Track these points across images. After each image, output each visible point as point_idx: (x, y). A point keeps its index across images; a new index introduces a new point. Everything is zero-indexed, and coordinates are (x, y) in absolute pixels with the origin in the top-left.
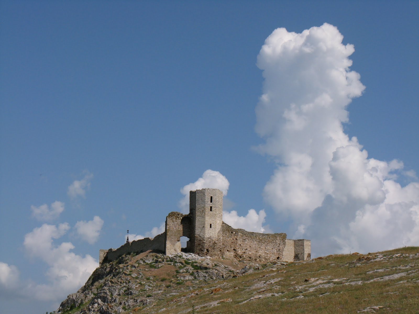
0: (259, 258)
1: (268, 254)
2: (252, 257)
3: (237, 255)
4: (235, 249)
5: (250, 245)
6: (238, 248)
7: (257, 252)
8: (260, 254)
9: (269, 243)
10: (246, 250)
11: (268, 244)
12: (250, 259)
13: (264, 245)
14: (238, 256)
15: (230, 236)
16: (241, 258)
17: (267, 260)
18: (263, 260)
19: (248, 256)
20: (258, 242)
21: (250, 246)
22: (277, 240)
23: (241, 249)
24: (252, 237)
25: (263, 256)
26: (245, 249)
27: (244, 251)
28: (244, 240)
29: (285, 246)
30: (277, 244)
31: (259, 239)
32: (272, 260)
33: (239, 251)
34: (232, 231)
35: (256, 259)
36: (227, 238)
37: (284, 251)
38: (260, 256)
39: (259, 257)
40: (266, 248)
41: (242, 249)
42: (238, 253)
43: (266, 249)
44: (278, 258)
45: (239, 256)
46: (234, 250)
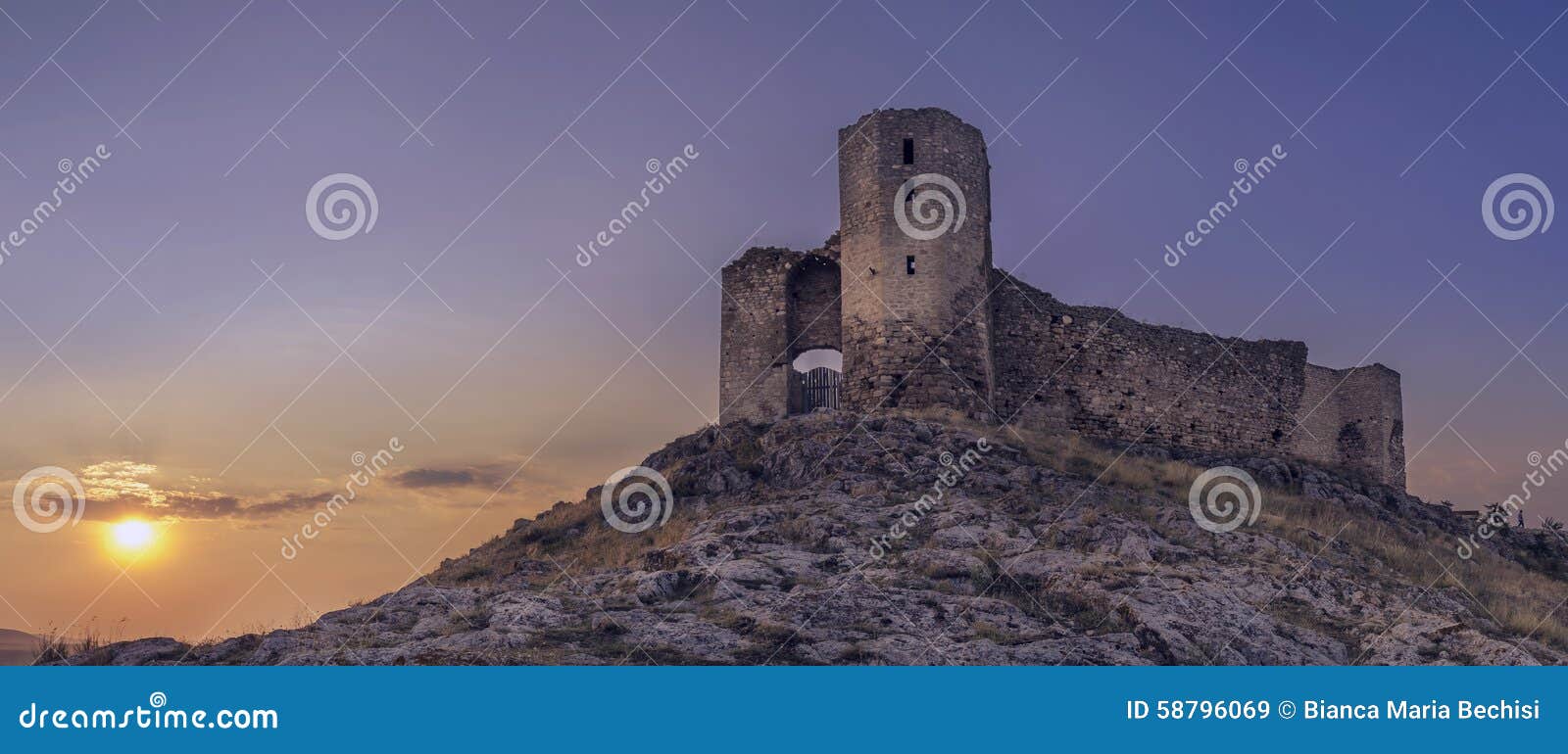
0: (1189, 430)
1: (1232, 416)
2: (1158, 427)
3: (1082, 416)
4: (1073, 388)
5: (1149, 377)
6: (1088, 384)
7: (1180, 406)
8: (1196, 414)
9: (1235, 373)
10: (1130, 394)
11: (1232, 377)
12: (1150, 436)
13: (1213, 379)
14: (1091, 422)
15: (1048, 334)
16: (1106, 429)
17: (1228, 444)
18: (1214, 441)
19: (1139, 423)
20: (1184, 362)
21: (1148, 382)
22: (1268, 366)
23: (1104, 392)
24: (1157, 342)
25: (1213, 426)
26: (1126, 391)
27: (1118, 398)
28: (1118, 351)
29: (1302, 390)
30: (1268, 379)
31: (1189, 352)
32: (1253, 442)
33: (1096, 400)
34: (1055, 314)
35: (1181, 437)
36: (1032, 343)
37: (1299, 407)
38: (1196, 423)
39: (1193, 426)
40: (1221, 392)
41: (1111, 391)
42: (1090, 405)
43: (1224, 396)
44: (1277, 434)
45: (1094, 420)
46: (1070, 392)
